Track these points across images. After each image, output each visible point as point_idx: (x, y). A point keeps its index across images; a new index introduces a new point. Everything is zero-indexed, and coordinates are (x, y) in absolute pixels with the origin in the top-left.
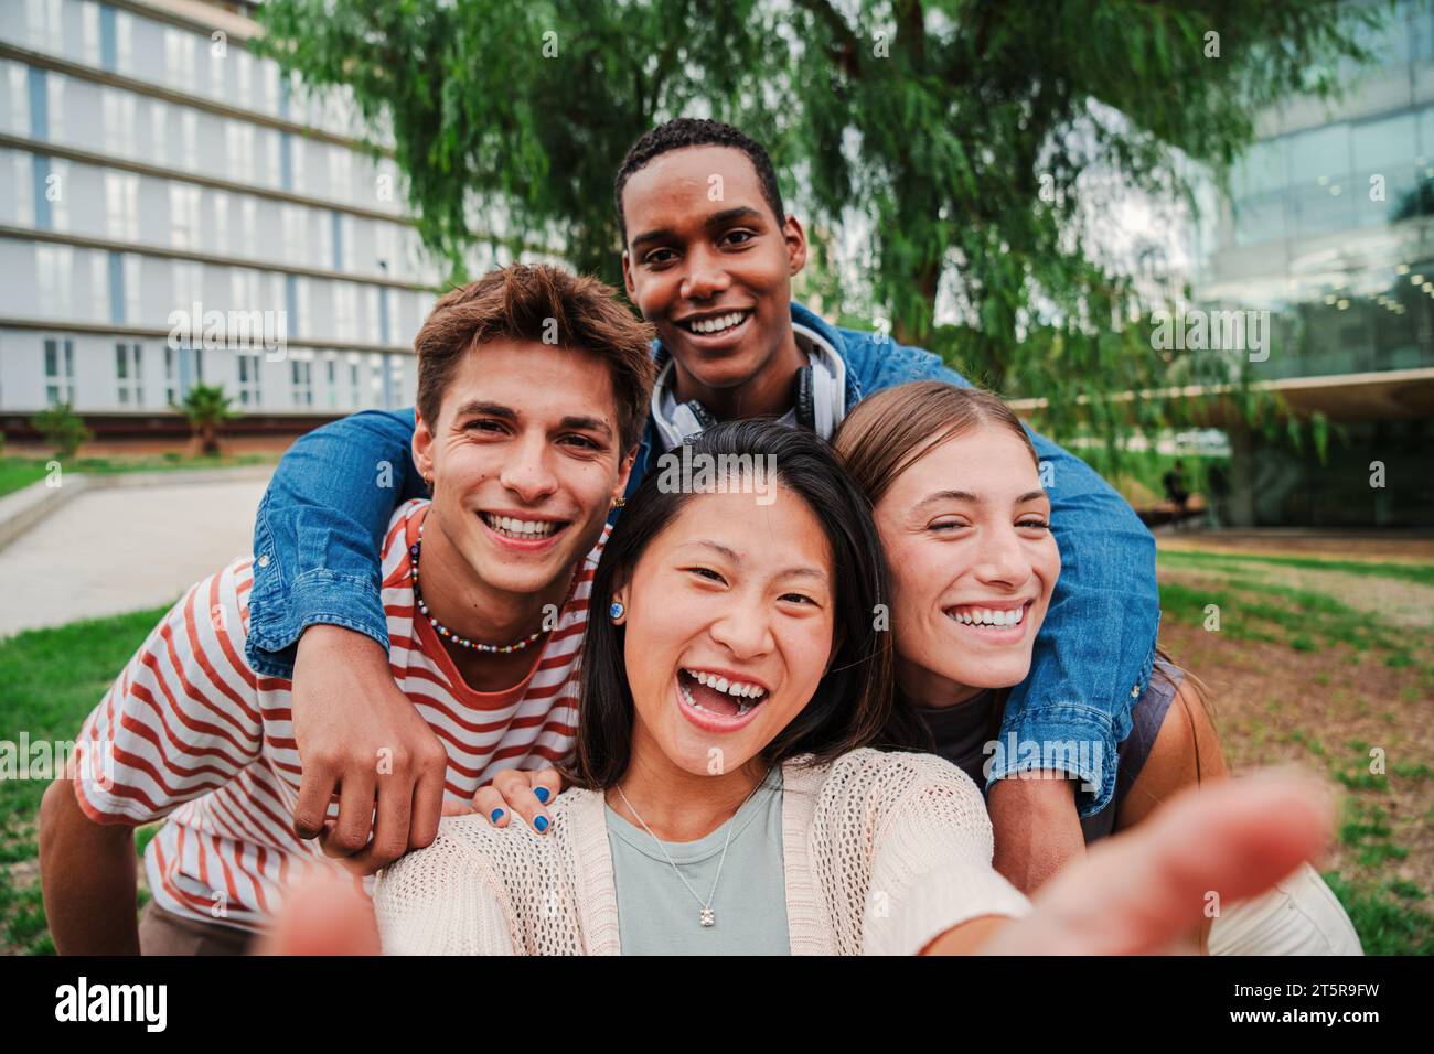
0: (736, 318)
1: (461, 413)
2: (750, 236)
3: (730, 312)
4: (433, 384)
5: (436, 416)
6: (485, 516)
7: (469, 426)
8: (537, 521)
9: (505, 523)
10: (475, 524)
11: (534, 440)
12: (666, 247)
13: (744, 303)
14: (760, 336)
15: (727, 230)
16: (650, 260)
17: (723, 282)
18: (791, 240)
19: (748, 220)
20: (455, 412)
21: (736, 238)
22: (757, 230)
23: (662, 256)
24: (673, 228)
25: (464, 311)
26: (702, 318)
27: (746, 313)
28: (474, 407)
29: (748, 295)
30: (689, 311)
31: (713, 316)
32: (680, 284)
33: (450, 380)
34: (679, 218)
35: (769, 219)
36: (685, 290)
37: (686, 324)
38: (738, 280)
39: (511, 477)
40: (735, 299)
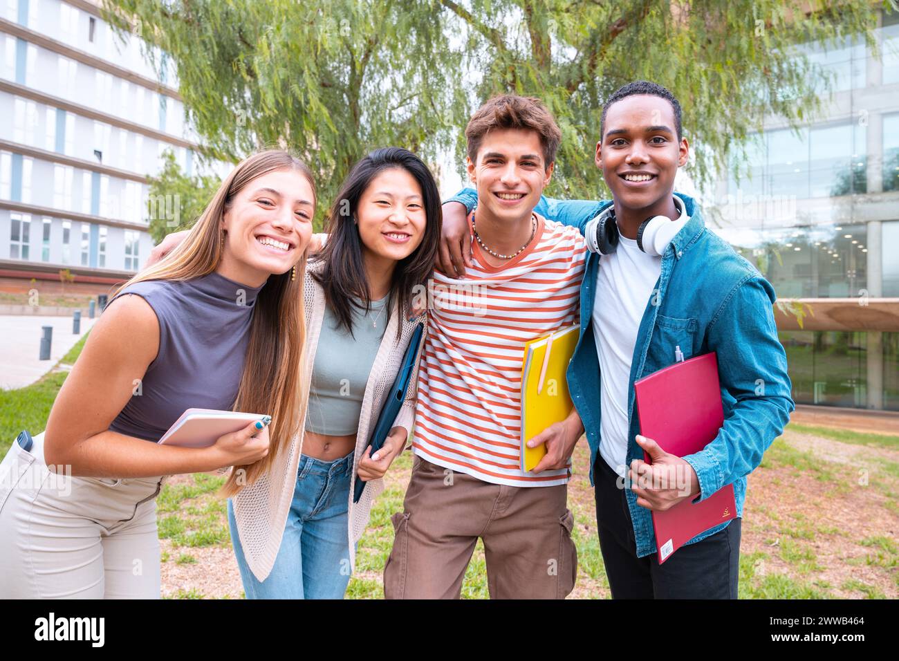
0: (648, 177)
1: (485, 157)
2: (664, 141)
3: (646, 174)
4: (474, 147)
5: (476, 158)
6: (496, 194)
7: (488, 162)
8: (515, 194)
9: (504, 196)
10: (493, 197)
11: (512, 165)
12: (622, 138)
13: (653, 171)
14: (657, 188)
15: (654, 136)
16: (614, 144)
17: (647, 159)
18: (682, 150)
19: (664, 133)
20: (482, 157)
21: (657, 140)
22: (667, 139)
23: (620, 143)
24: (629, 130)
25: (481, 122)
26: (632, 174)
27: (653, 176)
28: (490, 155)
29: (656, 168)
30: (627, 169)
31: (637, 174)
32: (626, 156)
33: (480, 145)
34: (633, 126)
35: (675, 136)
36: (628, 159)
37: (623, 176)
38: (653, 159)
39: (504, 179)
40: (650, 169)
